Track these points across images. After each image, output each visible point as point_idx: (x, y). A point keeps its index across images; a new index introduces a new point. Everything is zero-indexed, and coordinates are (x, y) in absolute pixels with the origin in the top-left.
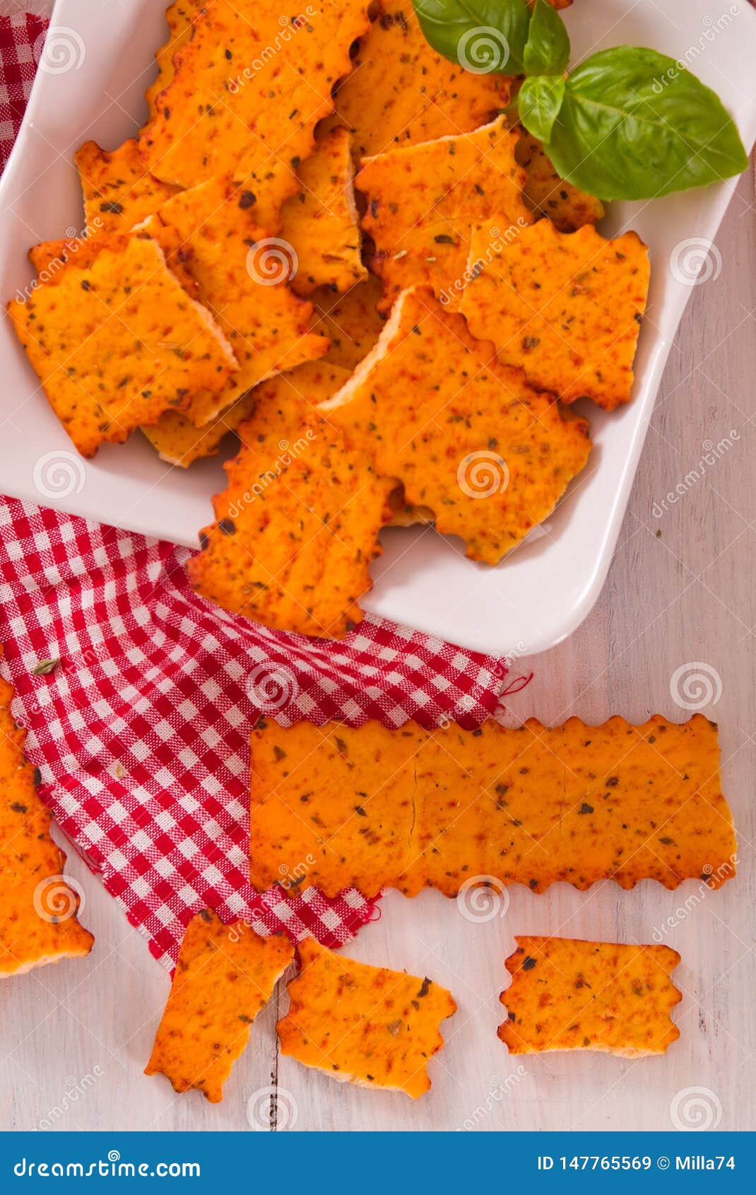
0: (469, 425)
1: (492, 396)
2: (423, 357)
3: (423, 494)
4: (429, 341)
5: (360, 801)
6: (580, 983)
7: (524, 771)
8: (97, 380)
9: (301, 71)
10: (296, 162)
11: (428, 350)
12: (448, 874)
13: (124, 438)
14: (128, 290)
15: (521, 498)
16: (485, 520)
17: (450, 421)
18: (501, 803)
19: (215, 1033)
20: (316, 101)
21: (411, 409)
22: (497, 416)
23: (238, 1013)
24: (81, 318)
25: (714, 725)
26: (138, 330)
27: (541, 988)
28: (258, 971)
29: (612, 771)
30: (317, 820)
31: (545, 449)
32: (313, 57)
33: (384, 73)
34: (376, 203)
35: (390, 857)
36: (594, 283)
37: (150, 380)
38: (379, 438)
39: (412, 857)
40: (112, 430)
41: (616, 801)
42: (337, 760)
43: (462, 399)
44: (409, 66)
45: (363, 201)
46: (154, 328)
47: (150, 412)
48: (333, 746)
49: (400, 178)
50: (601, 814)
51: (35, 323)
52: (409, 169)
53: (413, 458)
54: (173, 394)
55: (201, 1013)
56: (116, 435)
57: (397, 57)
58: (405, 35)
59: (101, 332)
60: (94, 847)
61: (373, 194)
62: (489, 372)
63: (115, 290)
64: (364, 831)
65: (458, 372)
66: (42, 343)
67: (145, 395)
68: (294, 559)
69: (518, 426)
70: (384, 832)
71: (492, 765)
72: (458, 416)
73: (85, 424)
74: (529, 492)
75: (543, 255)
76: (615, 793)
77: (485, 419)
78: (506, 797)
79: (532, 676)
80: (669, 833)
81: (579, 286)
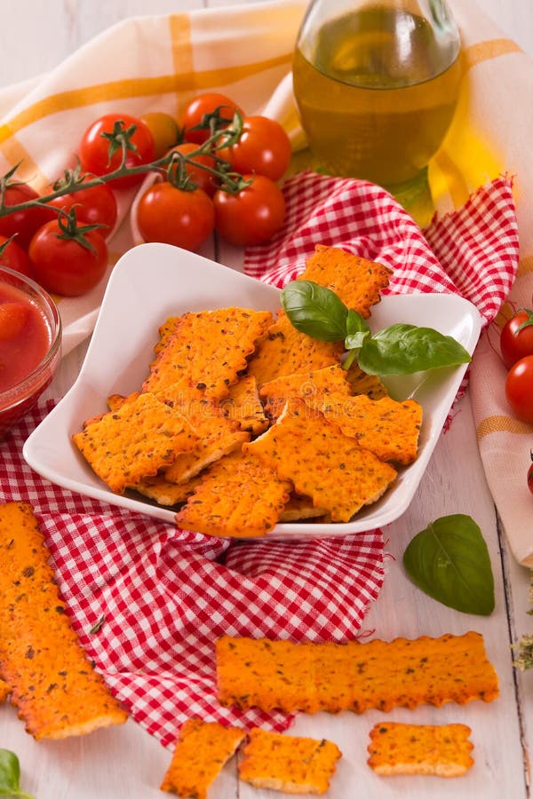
0: (328, 457)
1: (340, 446)
2: (301, 427)
3: (305, 485)
4: (304, 419)
5: (280, 669)
6: (413, 740)
7: (373, 659)
8: (122, 455)
9: (228, 349)
10: (227, 381)
11: (303, 423)
12: (333, 698)
13: (138, 481)
14: (138, 414)
15: (360, 487)
16: (341, 498)
17: (318, 454)
18: (361, 672)
19: (201, 766)
20: (237, 360)
21: (296, 447)
22: (344, 455)
23: (214, 758)
24: (112, 430)
25: (481, 635)
26: (145, 429)
27: (391, 741)
28: (224, 739)
29: (424, 655)
30: (255, 673)
31: (372, 470)
32: (234, 343)
33: (273, 358)
34: (271, 400)
35: (298, 690)
36: (392, 416)
37: (152, 450)
38: (279, 458)
39: (311, 691)
40: (132, 475)
41: (427, 668)
42: (266, 651)
43: (324, 446)
44: (285, 355)
45: (264, 400)
46: (153, 427)
47: (152, 464)
48: (263, 646)
49: (283, 388)
50: (419, 673)
51: (87, 438)
52: (288, 385)
53: (299, 467)
54: (165, 453)
55: (192, 759)
56: (134, 477)
57: (279, 351)
58: (283, 341)
59: (124, 435)
60: (127, 700)
61: (269, 396)
62: (337, 436)
63: (131, 416)
64: (284, 679)
65: (321, 433)
66: (92, 445)
67: (149, 456)
68: (235, 508)
69: (355, 460)
70: (295, 680)
71: (354, 657)
72: (320, 453)
73: (116, 475)
74: (363, 485)
75: (363, 406)
76: (426, 665)
77: (337, 456)
78: (364, 669)
79: (374, 630)
80: (459, 677)
81: (385, 416)
